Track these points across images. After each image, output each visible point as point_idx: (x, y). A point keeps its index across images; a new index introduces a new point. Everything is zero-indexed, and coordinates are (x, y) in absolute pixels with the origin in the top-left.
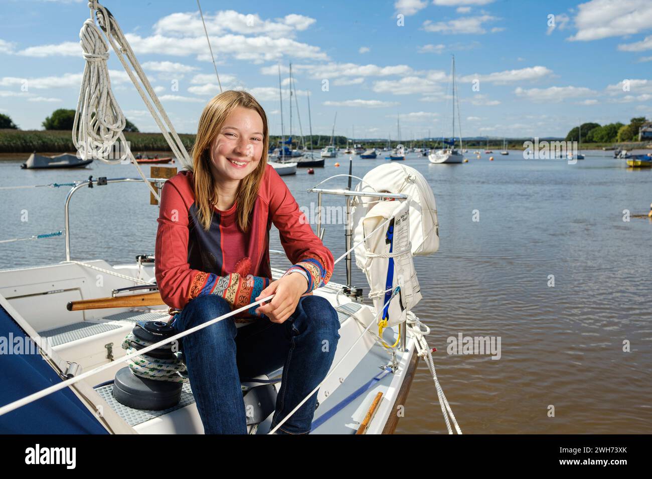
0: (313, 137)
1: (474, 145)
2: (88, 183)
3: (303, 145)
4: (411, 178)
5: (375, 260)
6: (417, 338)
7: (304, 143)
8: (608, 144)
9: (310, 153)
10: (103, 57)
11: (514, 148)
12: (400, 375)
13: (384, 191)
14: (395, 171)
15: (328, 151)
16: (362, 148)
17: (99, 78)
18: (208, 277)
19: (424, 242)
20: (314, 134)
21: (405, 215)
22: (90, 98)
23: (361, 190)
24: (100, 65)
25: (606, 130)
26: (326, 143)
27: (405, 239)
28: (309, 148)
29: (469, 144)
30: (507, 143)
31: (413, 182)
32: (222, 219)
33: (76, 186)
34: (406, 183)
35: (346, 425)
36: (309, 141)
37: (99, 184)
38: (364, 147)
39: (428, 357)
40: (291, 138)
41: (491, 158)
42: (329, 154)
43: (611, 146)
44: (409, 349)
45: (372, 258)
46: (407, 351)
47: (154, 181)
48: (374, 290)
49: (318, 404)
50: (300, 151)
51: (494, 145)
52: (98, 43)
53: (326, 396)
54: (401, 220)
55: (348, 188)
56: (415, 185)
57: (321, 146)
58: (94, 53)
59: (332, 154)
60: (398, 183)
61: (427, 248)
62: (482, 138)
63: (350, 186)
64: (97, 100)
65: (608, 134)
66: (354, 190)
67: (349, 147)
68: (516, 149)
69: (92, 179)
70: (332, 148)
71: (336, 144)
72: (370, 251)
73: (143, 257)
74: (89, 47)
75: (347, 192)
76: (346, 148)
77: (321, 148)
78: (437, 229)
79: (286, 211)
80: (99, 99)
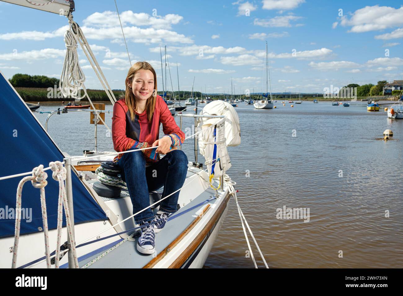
0: (180, 92)
1: (281, 98)
2: (58, 112)
3: (174, 98)
4: (227, 108)
5: (207, 145)
6: (229, 187)
7: (175, 96)
8: (364, 97)
9: (179, 102)
10: (75, 47)
11: (306, 99)
12: (219, 200)
13: (214, 115)
14: (219, 104)
15: (189, 101)
16: (211, 99)
17: (73, 57)
18: (135, 142)
19: (233, 139)
20: (180, 90)
21: (222, 124)
22: (69, 67)
23: (202, 114)
24: (73, 51)
25: (363, 89)
26: (188, 96)
27: (223, 136)
28: (177, 100)
29: (279, 97)
30: (302, 96)
31: (228, 109)
32: (140, 117)
33: (51, 113)
34: (224, 110)
35: (193, 216)
36: (178, 94)
37: (63, 112)
38: (212, 99)
39: (234, 194)
40: (166, 93)
41: (292, 105)
42: (190, 103)
43: (366, 99)
44: (225, 191)
45: (206, 144)
46: (224, 191)
47: (92, 111)
48: (207, 160)
49: (180, 207)
50: (172, 101)
51: (294, 98)
52: (73, 41)
53: (184, 205)
54: (220, 126)
55: (195, 113)
56: (228, 111)
57: (185, 98)
58: (71, 45)
59: (192, 103)
60: (221, 110)
61: (235, 142)
62: (287, 93)
63: (196, 112)
64: (72, 68)
65: (364, 91)
66: (199, 114)
67: (203, 99)
68: (307, 100)
69: (60, 110)
70: (192, 99)
71: (194, 97)
72: (205, 141)
73: (87, 151)
74: (69, 42)
75: (195, 115)
76: (201, 99)
77: (185, 99)
78: (240, 133)
79: (166, 115)
80: (73, 67)
